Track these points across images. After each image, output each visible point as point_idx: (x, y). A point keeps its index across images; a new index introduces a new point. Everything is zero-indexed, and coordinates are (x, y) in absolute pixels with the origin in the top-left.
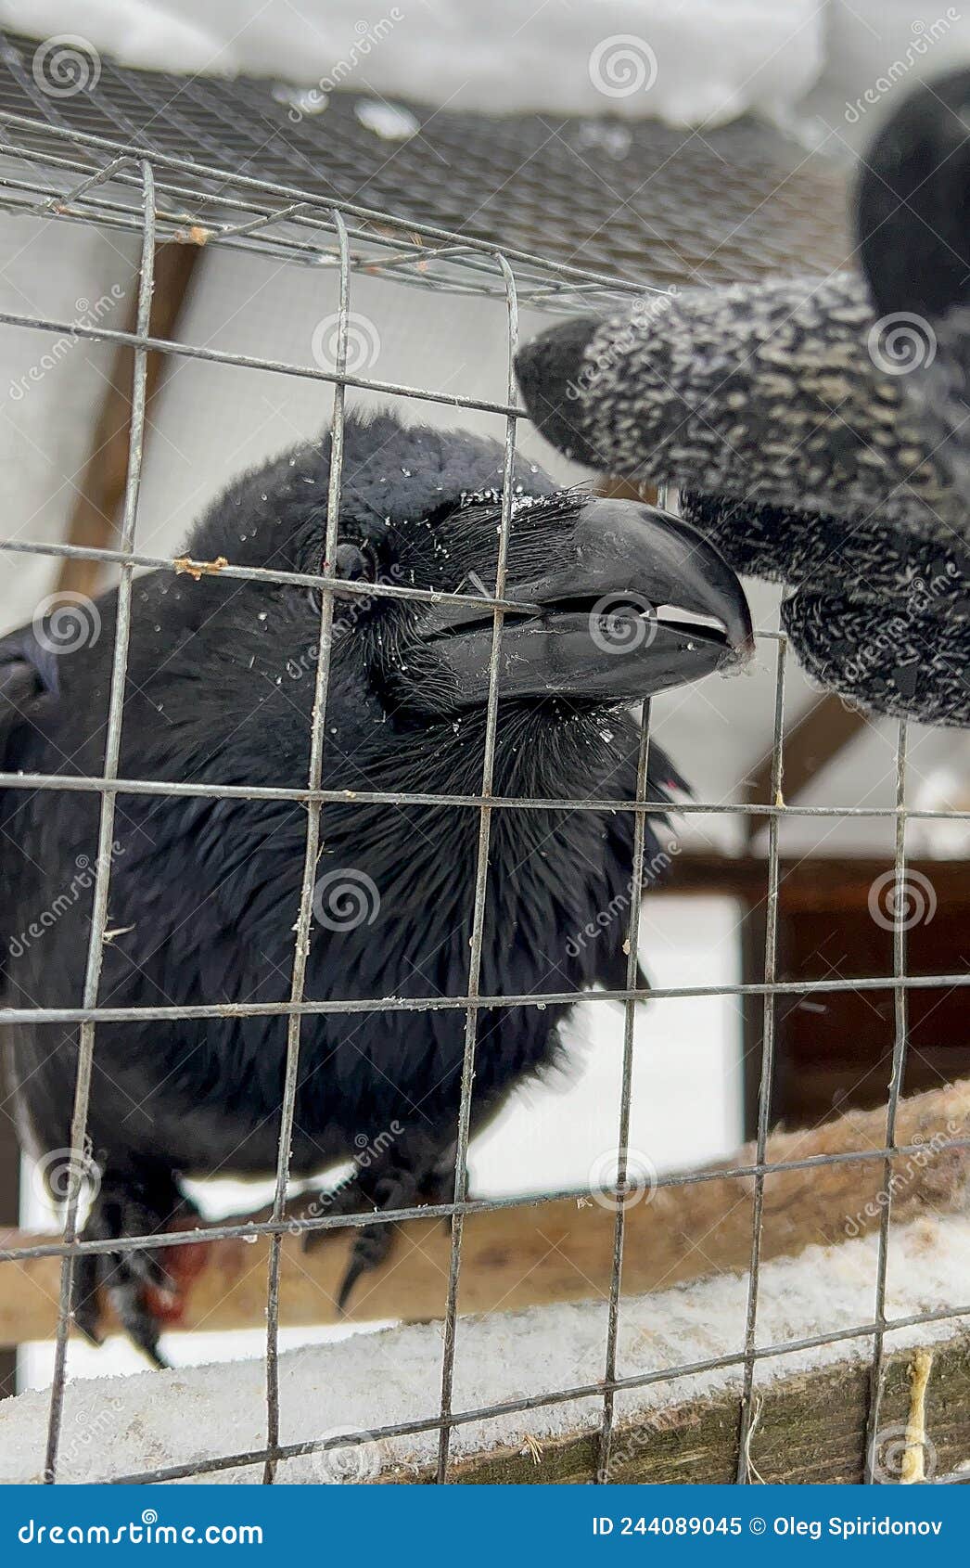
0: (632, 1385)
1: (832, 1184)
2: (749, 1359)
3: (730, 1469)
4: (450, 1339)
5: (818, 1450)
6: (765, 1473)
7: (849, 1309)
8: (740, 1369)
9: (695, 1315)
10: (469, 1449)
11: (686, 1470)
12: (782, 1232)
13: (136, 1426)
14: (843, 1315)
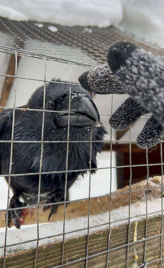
0: (92, 228)
1: (124, 197)
2: (109, 223)
3: (107, 240)
4: (64, 222)
5: (121, 237)
6: (112, 241)
7: (125, 216)
8: (108, 225)
9: (102, 218)
10: (67, 238)
11: (100, 240)
12: (117, 205)
13: (18, 237)
14: (124, 217)
